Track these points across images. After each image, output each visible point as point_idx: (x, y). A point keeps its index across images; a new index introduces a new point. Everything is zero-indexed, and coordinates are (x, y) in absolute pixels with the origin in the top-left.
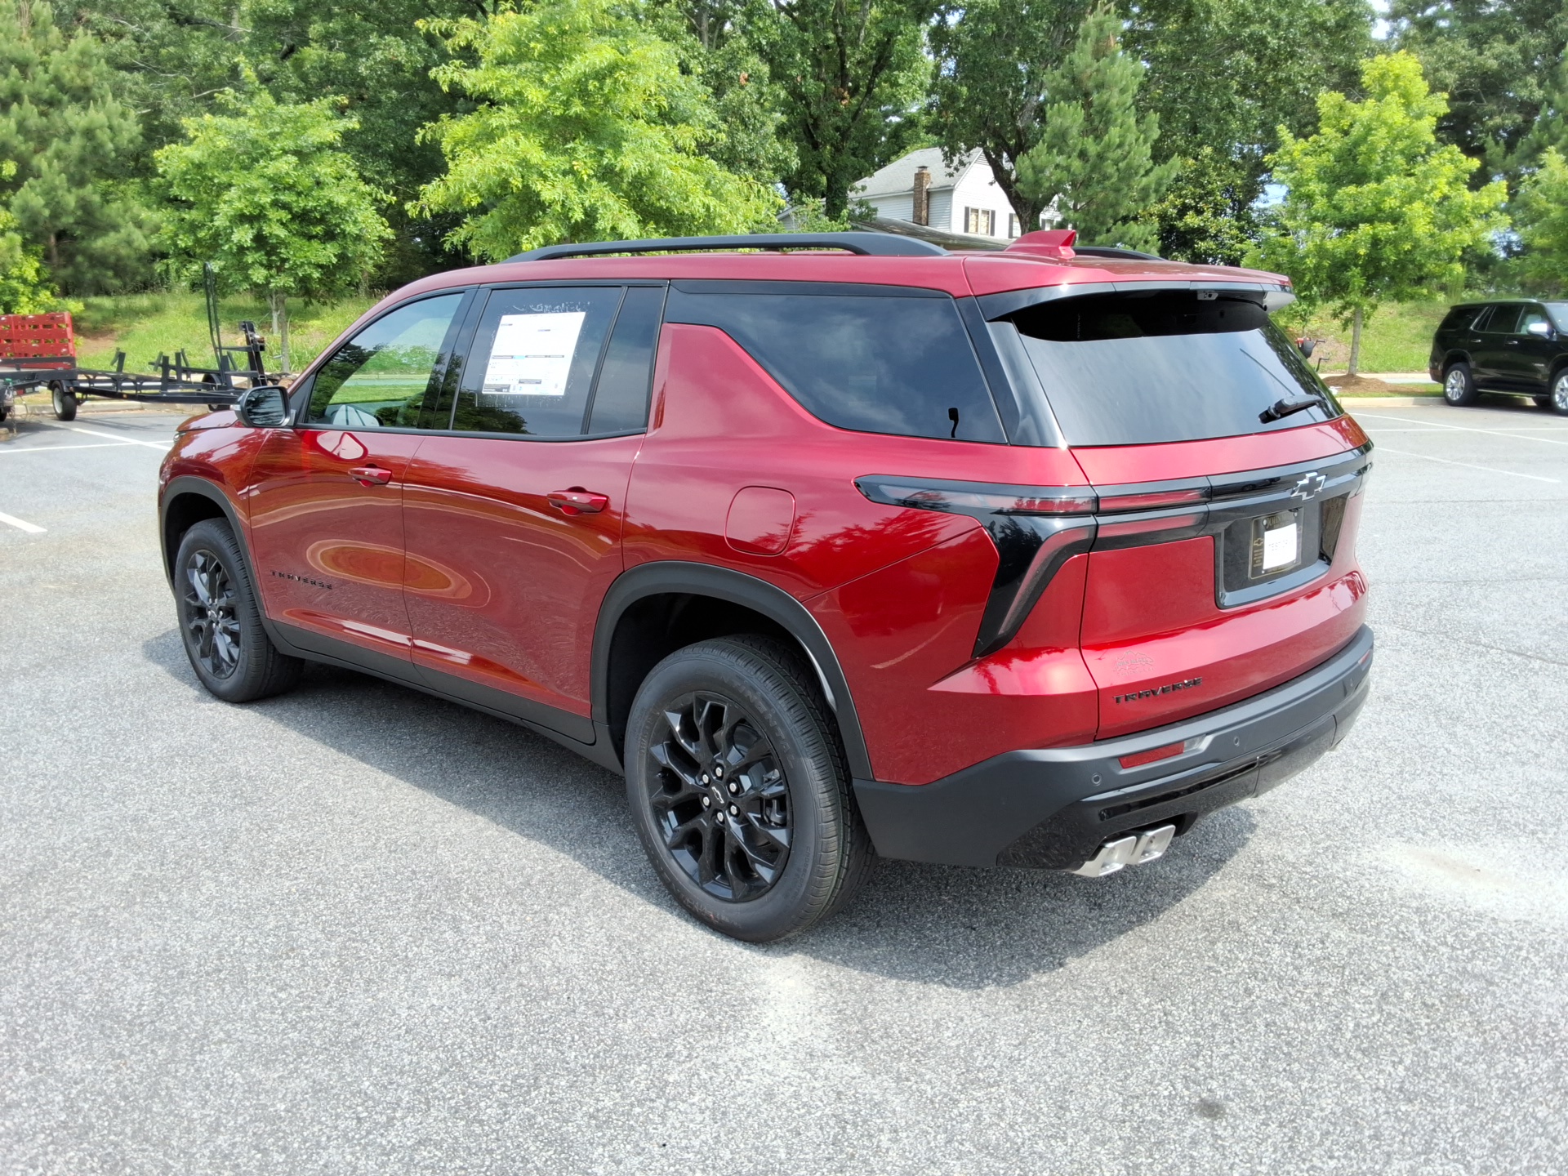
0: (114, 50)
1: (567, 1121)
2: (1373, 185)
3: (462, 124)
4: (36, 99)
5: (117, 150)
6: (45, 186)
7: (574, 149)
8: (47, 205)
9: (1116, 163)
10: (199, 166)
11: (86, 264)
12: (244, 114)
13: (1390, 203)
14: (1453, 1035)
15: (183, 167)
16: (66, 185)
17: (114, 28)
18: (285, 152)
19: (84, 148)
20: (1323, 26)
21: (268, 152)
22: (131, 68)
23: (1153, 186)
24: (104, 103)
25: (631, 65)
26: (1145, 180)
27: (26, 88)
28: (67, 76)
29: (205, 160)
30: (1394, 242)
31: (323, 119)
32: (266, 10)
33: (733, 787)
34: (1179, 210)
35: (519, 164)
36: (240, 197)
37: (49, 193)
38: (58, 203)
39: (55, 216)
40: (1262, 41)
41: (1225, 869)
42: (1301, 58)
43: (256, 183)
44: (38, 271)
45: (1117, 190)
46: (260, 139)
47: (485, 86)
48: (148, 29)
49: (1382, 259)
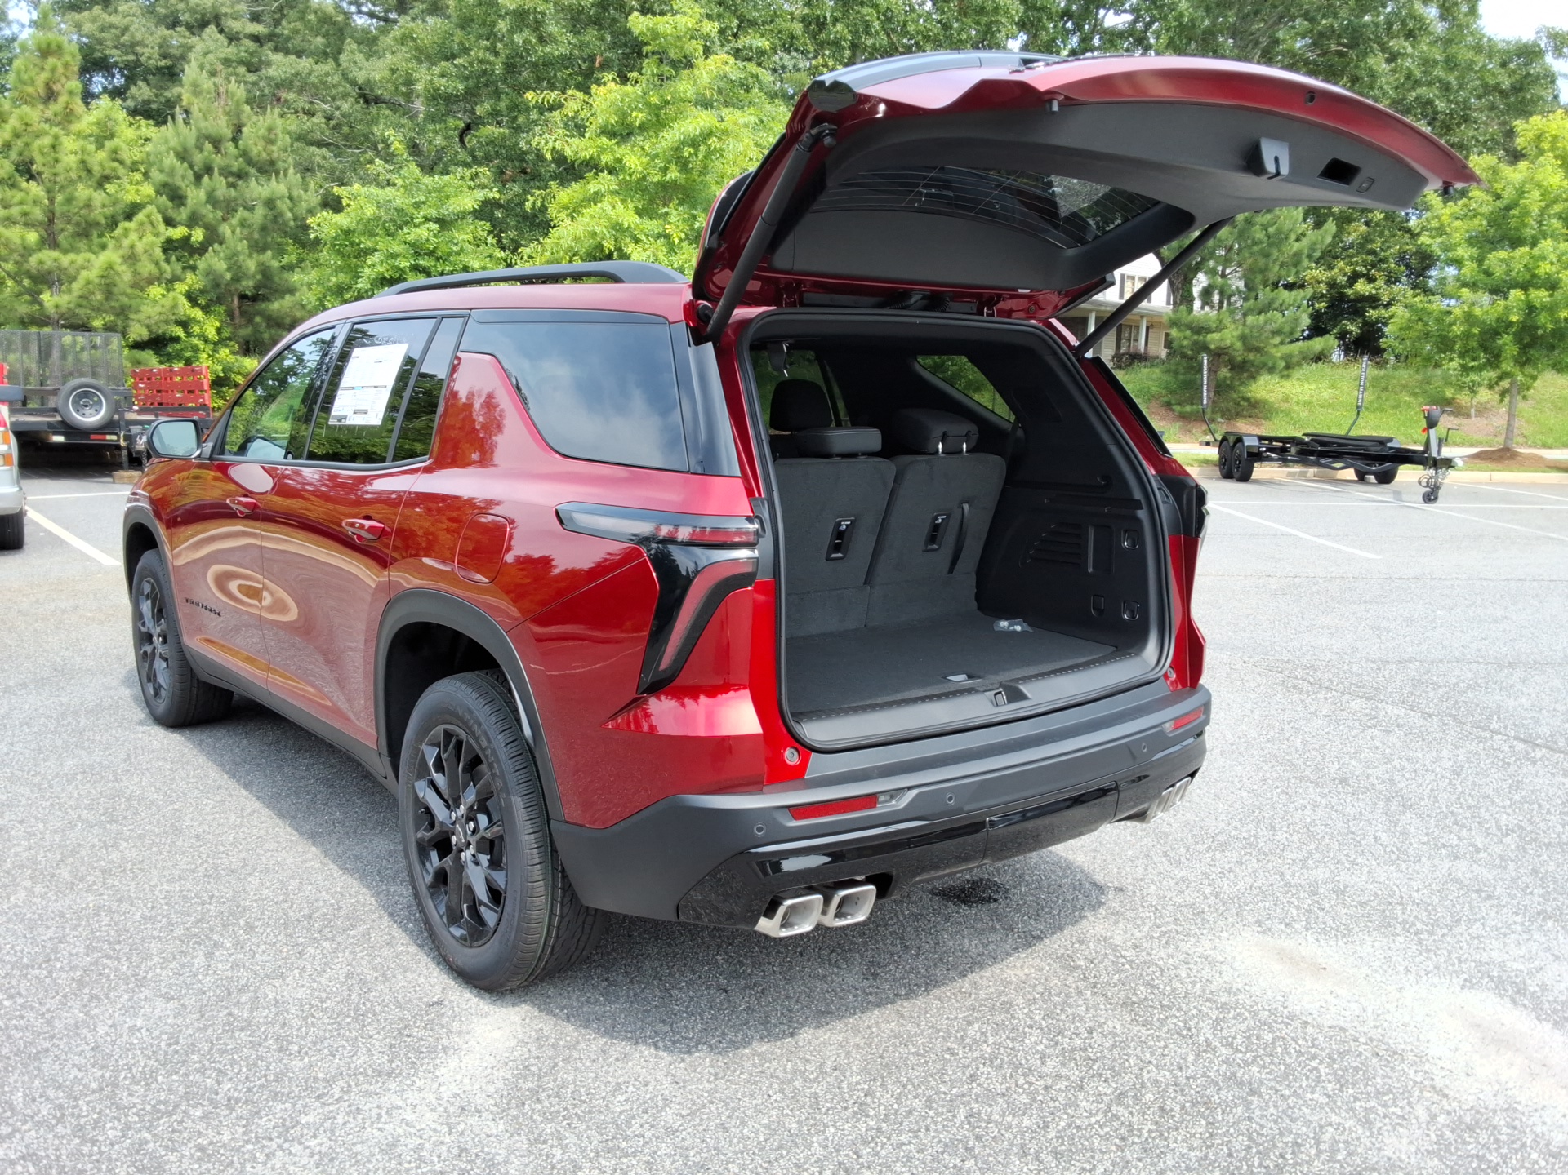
0: (305, 127)
1: (174, 1150)
2: (1526, 249)
3: (569, 191)
4: (226, 172)
5: (295, 219)
6: (228, 252)
7: (667, 214)
8: (229, 269)
9: (1265, 227)
10: (348, 233)
11: (264, 325)
12: (394, 185)
13: (1544, 269)
14: (1172, 1146)
15: (333, 233)
16: (247, 251)
17: (307, 106)
18: (427, 220)
19: (265, 217)
20: (1497, 88)
21: (412, 219)
22: (320, 144)
23: (1306, 251)
24: (285, 175)
25: (726, 132)
26: (1296, 246)
27: (218, 161)
28: (254, 151)
29: (353, 226)
30: (1552, 309)
31: (466, 190)
32: (438, 89)
33: (472, 825)
34: (1349, 278)
35: (613, 228)
36: (382, 261)
37: (233, 259)
38: (240, 267)
39: (236, 279)
40: (1430, 102)
41: (1039, 947)
42: (1475, 122)
43: (397, 248)
44: (219, 331)
45: (1267, 256)
46: (405, 207)
47: (586, 155)
48: (338, 108)
49: (1538, 328)
